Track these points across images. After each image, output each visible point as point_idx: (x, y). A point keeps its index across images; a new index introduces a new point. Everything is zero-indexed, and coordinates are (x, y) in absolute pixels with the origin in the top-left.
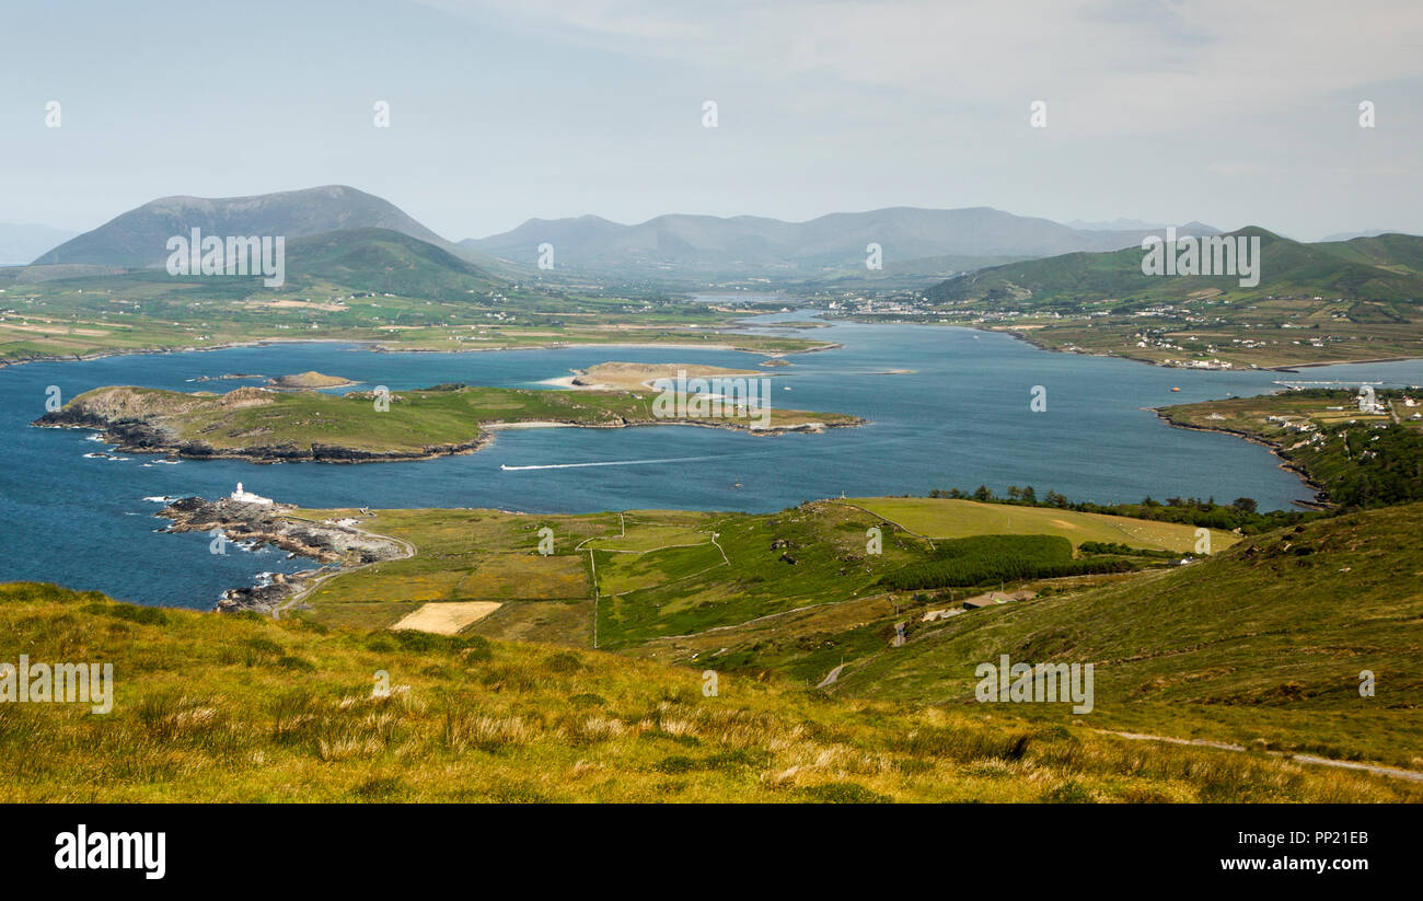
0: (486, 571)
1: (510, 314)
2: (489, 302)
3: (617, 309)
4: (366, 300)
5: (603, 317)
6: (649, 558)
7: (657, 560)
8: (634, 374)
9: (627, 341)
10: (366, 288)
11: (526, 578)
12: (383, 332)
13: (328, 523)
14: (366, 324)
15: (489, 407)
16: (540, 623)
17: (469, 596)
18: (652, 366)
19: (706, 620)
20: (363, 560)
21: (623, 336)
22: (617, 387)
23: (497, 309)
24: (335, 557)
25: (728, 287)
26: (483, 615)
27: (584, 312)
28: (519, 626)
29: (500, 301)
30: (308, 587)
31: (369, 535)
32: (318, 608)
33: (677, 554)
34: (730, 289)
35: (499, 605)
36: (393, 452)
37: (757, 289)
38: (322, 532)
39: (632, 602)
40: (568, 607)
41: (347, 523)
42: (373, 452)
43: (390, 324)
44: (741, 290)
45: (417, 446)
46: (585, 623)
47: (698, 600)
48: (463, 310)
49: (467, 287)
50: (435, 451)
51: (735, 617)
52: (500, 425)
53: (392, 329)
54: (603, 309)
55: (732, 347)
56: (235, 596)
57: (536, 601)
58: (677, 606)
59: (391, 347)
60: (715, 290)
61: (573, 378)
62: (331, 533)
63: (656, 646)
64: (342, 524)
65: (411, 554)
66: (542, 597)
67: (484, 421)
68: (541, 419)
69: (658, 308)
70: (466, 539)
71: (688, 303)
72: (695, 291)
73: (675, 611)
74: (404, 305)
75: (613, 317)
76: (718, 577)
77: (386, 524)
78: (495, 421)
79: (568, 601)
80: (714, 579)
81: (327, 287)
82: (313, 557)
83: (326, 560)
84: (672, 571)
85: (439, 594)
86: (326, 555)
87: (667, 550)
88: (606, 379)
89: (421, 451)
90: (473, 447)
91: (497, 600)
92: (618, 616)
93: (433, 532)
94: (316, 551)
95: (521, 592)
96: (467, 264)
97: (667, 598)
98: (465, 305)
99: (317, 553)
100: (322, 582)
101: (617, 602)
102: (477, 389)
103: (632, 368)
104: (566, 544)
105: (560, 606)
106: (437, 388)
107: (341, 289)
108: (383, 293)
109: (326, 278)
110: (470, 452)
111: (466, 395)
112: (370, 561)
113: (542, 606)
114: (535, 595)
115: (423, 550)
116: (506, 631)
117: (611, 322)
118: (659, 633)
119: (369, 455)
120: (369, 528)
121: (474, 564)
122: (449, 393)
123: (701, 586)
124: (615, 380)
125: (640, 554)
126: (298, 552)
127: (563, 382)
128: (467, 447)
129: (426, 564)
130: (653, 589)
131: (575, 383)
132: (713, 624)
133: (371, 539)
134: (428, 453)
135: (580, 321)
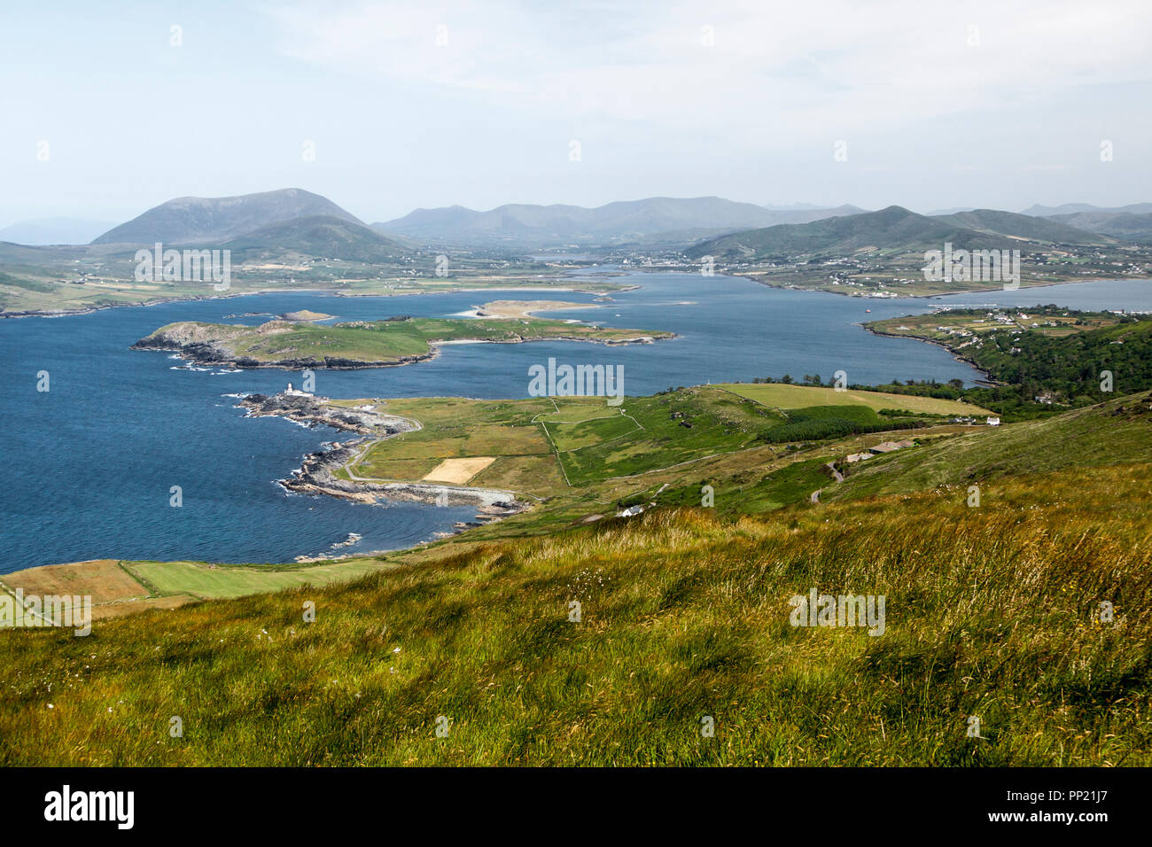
0: (476, 437)
1: (419, 271)
2: (402, 263)
3: (487, 266)
4: (322, 263)
5: (480, 271)
6: (582, 426)
7: (589, 428)
8: (516, 308)
9: (500, 287)
10: (321, 255)
11: (505, 442)
12: (339, 283)
13: (355, 408)
14: (325, 278)
15: (431, 331)
16: (526, 471)
17: (472, 454)
18: (527, 303)
19: (642, 465)
20: (388, 432)
21: (498, 283)
22: (508, 317)
23: (409, 267)
24: (368, 431)
25: (553, 250)
26: (485, 466)
27: (465, 268)
28: (512, 473)
29: (409, 262)
30: (362, 451)
31: (386, 416)
32: (375, 463)
33: (601, 424)
34: (554, 252)
35: (494, 459)
36: (379, 361)
37: (572, 251)
38: (353, 415)
39: (582, 455)
40: (540, 459)
41: (368, 408)
42: (366, 361)
43: (341, 278)
44: (561, 252)
45: (394, 357)
46: (555, 470)
47: (631, 452)
48: (386, 269)
49: (387, 254)
50: (405, 360)
51: (663, 464)
52: (441, 342)
53: (345, 281)
54: (478, 266)
55: (571, 290)
56: (313, 457)
57: (518, 456)
58: (615, 457)
59: (347, 293)
60: (543, 253)
61: (477, 312)
62: (359, 415)
63: (612, 484)
64: (364, 409)
65: (420, 428)
66: (520, 453)
67: (430, 340)
68: (468, 338)
69: (514, 266)
70: (452, 417)
71: (532, 262)
72: (532, 254)
73: (617, 460)
74: (348, 266)
75: (485, 271)
76: (638, 438)
77: (393, 408)
78: (437, 340)
79: (539, 455)
80: (636, 439)
81: (296, 255)
82: (353, 431)
83: (363, 433)
84: (606, 434)
85: (452, 454)
86: (362, 429)
87: (592, 421)
88: (499, 311)
89: (397, 360)
90: (429, 357)
91: (492, 456)
92: (575, 464)
93: (428, 413)
94: (354, 427)
95: (505, 450)
96: (385, 238)
97: (609, 451)
98: (387, 265)
99: (356, 429)
100: (370, 447)
101: (572, 456)
102: (419, 319)
103: (515, 304)
104: (524, 419)
105: (534, 459)
106: (393, 319)
107: (305, 256)
108: (332, 258)
109: (295, 249)
110: (428, 360)
111: (413, 323)
112: (393, 433)
113: (523, 459)
114: (515, 452)
115: (427, 425)
116: (504, 476)
117: (486, 275)
118: (611, 475)
119: (364, 364)
120: (384, 411)
121: (467, 433)
122: (402, 322)
123: (629, 444)
124: (505, 312)
125: (575, 424)
126: (342, 428)
127: (470, 314)
128: (426, 358)
129: (432, 433)
130: (593, 446)
131: (478, 314)
132: (649, 468)
133: (389, 418)
134: (401, 362)
135: (465, 275)
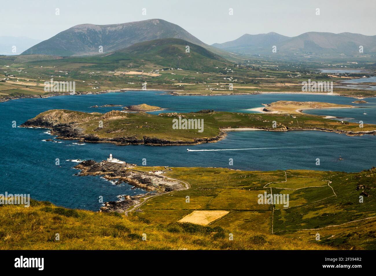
0: (222, 196)
1: (234, 78)
2: (225, 73)
3: (284, 76)
4: (169, 71)
5: (278, 79)
6: (298, 192)
7: (302, 193)
8: (292, 106)
9: (289, 91)
10: (169, 66)
11: (240, 200)
12: (176, 86)
13: (150, 173)
14: (168, 82)
15: (224, 121)
16: (247, 221)
17: (213, 208)
18: (301, 103)
19: (325, 221)
20: (166, 190)
21: (288, 89)
22: (284, 112)
23: (229, 76)
24: (153, 189)
25: (338, 66)
26: (220, 217)
27: (269, 77)
28: (237, 222)
29: (230, 72)
30: (141, 202)
31: (169, 179)
32: (145, 211)
33: (311, 191)
34: (339, 67)
35: (228, 212)
36: (180, 141)
37: (351, 67)
38: (148, 177)
39: (289, 212)
40: (260, 214)
41: (158, 173)
42: (171, 141)
43: (179, 82)
44: (344, 67)
45: (191, 138)
46: (268, 221)
47: (321, 212)
48: (213, 76)
49: (215, 66)
50: (199, 141)
51: (339, 221)
52: (229, 129)
53: (180, 84)
54: (278, 76)
55: (339, 94)
56: (108, 205)
57: (245, 211)
58: (311, 215)
59: (179, 93)
60: (331, 67)
61: (263, 108)
62: (151, 177)
63: (301, 233)
64: (157, 173)
65: (188, 188)
66: (248, 209)
67: (222, 127)
68: (248, 127)
69: (304, 76)
70: (213, 181)
71: (318, 74)
72: (322, 68)
73: (310, 217)
74: (186, 74)
75: (283, 80)
76: (331, 202)
77: (177, 174)
78: (227, 128)
79: (260, 211)
80: (329, 203)
81: (151, 66)
82: (143, 188)
83: (149, 189)
84: (310, 199)
85: (200, 207)
86: (149, 187)
87: (306, 188)
88: (279, 108)
89: (193, 141)
90: (216, 139)
91: (227, 210)
92: (283, 219)
93: (198, 178)
94: (145, 185)
95: (238, 207)
96: (216, 55)
97: (306, 211)
98: (214, 74)
99: (145, 186)
100: (147, 200)
101: (283, 212)
102: (219, 112)
103: (291, 103)
104: (259, 185)
105: (256, 213)
106: (201, 112)
107: (158, 66)
108: (176, 68)
109: (151, 61)
110: (216, 141)
111: (214, 115)
112: (169, 191)
113: (248, 213)
114: (244, 208)
115: (193, 186)
116: (231, 224)
117: (281, 82)
118: (302, 228)
119: (169, 142)
120: (169, 175)
121: (216, 193)
122: (206, 114)
123: (323, 206)
124: (284, 109)
125: (294, 190)
126: (137, 186)
127: (259, 110)
128: (214, 139)
129: (194, 192)
130: (300, 206)
131: (265, 110)
132: (328, 224)
133: (170, 181)
134: (196, 142)
135: (267, 82)
